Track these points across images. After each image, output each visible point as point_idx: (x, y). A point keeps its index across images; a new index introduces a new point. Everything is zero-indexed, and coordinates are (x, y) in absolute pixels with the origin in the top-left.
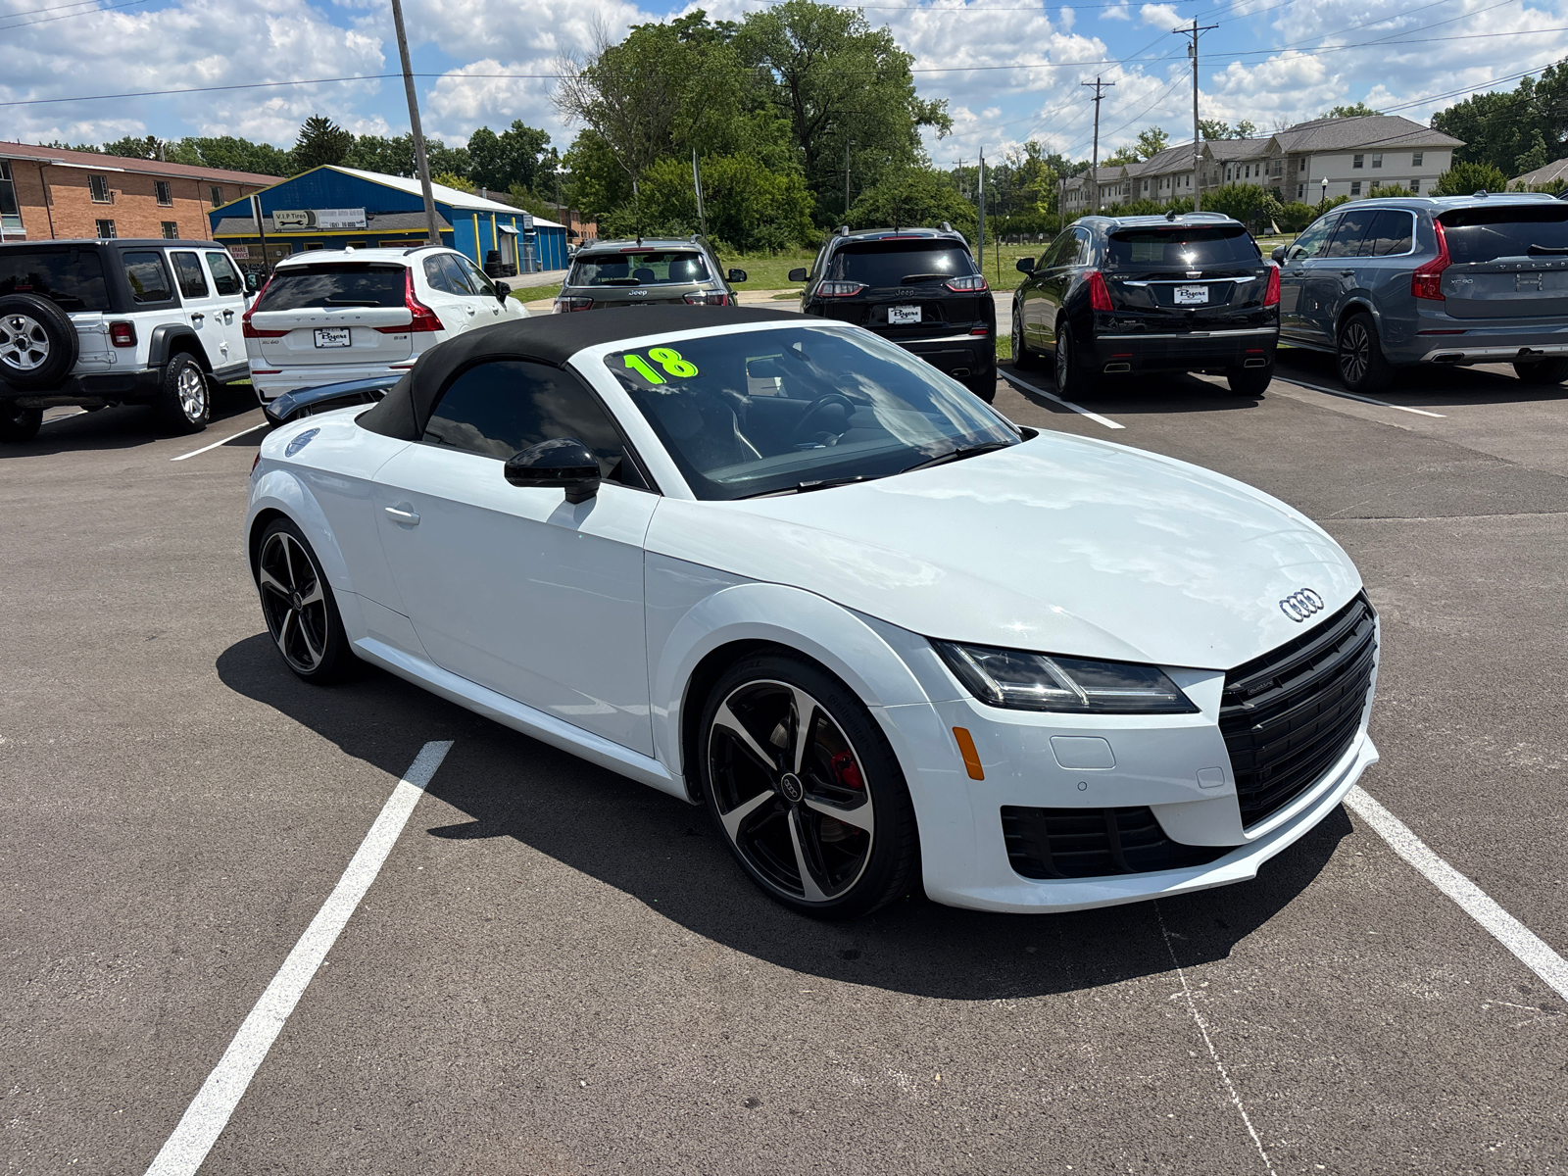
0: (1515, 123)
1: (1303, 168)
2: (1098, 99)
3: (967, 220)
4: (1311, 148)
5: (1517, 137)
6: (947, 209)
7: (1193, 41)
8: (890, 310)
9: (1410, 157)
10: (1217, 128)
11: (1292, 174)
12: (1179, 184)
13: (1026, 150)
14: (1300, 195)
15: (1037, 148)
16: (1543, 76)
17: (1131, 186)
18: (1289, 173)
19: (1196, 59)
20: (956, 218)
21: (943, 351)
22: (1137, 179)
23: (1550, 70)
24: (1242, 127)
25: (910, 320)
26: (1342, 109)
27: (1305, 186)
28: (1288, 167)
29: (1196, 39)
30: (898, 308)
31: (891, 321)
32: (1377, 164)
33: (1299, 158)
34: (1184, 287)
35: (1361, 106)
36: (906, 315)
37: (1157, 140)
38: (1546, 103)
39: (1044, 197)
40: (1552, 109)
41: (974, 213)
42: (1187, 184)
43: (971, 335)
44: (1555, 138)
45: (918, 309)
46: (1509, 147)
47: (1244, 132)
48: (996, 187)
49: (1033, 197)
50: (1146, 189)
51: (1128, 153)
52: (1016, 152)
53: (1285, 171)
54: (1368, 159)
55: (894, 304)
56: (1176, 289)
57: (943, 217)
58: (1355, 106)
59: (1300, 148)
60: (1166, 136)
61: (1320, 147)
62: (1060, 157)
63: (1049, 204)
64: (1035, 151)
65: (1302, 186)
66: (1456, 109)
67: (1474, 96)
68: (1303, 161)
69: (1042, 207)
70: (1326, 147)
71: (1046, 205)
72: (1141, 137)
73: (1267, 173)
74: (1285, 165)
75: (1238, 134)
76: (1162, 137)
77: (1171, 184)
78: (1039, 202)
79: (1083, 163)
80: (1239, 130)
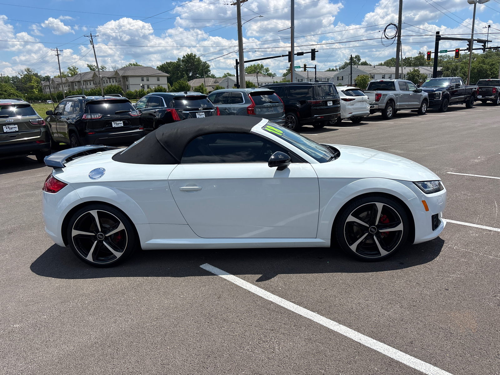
0: (178, 70)
1: (127, 81)
2: (58, 55)
3: (15, 96)
4: (129, 75)
5: (180, 74)
6: (5, 91)
7: (91, 40)
8: (113, 122)
9: (156, 78)
10: (94, 67)
11: (124, 82)
12: (87, 84)
13: (26, 71)
14: (128, 88)
15: (30, 70)
16: (183, 58)
17: (70, 84)
18: (123, 82)
19: (93, 45)
20: (10, 95)
21: (132, 135)
22: (72, 82)
23: (184, 57)
24: (102, 67)
25: (120, 126)
26: (131, 64)
27: (129, 86)
28: (123, 80)
29: (92, 39)
30: (115, 122)
31: (113, 126)
32: (148, 80)
33: (125, 78)
34: (198, 113)
35: (137, 64)
36: (118, 124)
37: (75, 70)
38: (185, 65)
39: (36, 87)
40: (186, 67)
41: (17, 93)
42: (90, 84)
43: (139, 129)
44: (188, 75)
45: (122, 122)
46: (178, 77)
47: (103, 69)
48: (13, 84)
49: (32, 87)
50: (76, 85)
51: (65, 73)
52: (22, 72)
53: (122, 81)
54: (145, 79)
55: (114, 121)
56: (196, 113)
57: (5, 94)
58: (135, 63)
59: (125, 75)
60: (77, 69)
61: (131, 75)
62: (37, 74)
63: (38, 90)
64: (29, 72)
65: (128, 86)
66: (162, 65)
67: (167, 62)
68: (127, 79)
69: (36, 91)
70: (133, 75)
71: (37, 90)
72: (69, 68)
73: (116, 82)
74: (121, 79)
75: (101, 69)
76: (76, 69)
77: (85, 84)
78: (34, 89)
79: (47, 76)
80: (101, 68)
